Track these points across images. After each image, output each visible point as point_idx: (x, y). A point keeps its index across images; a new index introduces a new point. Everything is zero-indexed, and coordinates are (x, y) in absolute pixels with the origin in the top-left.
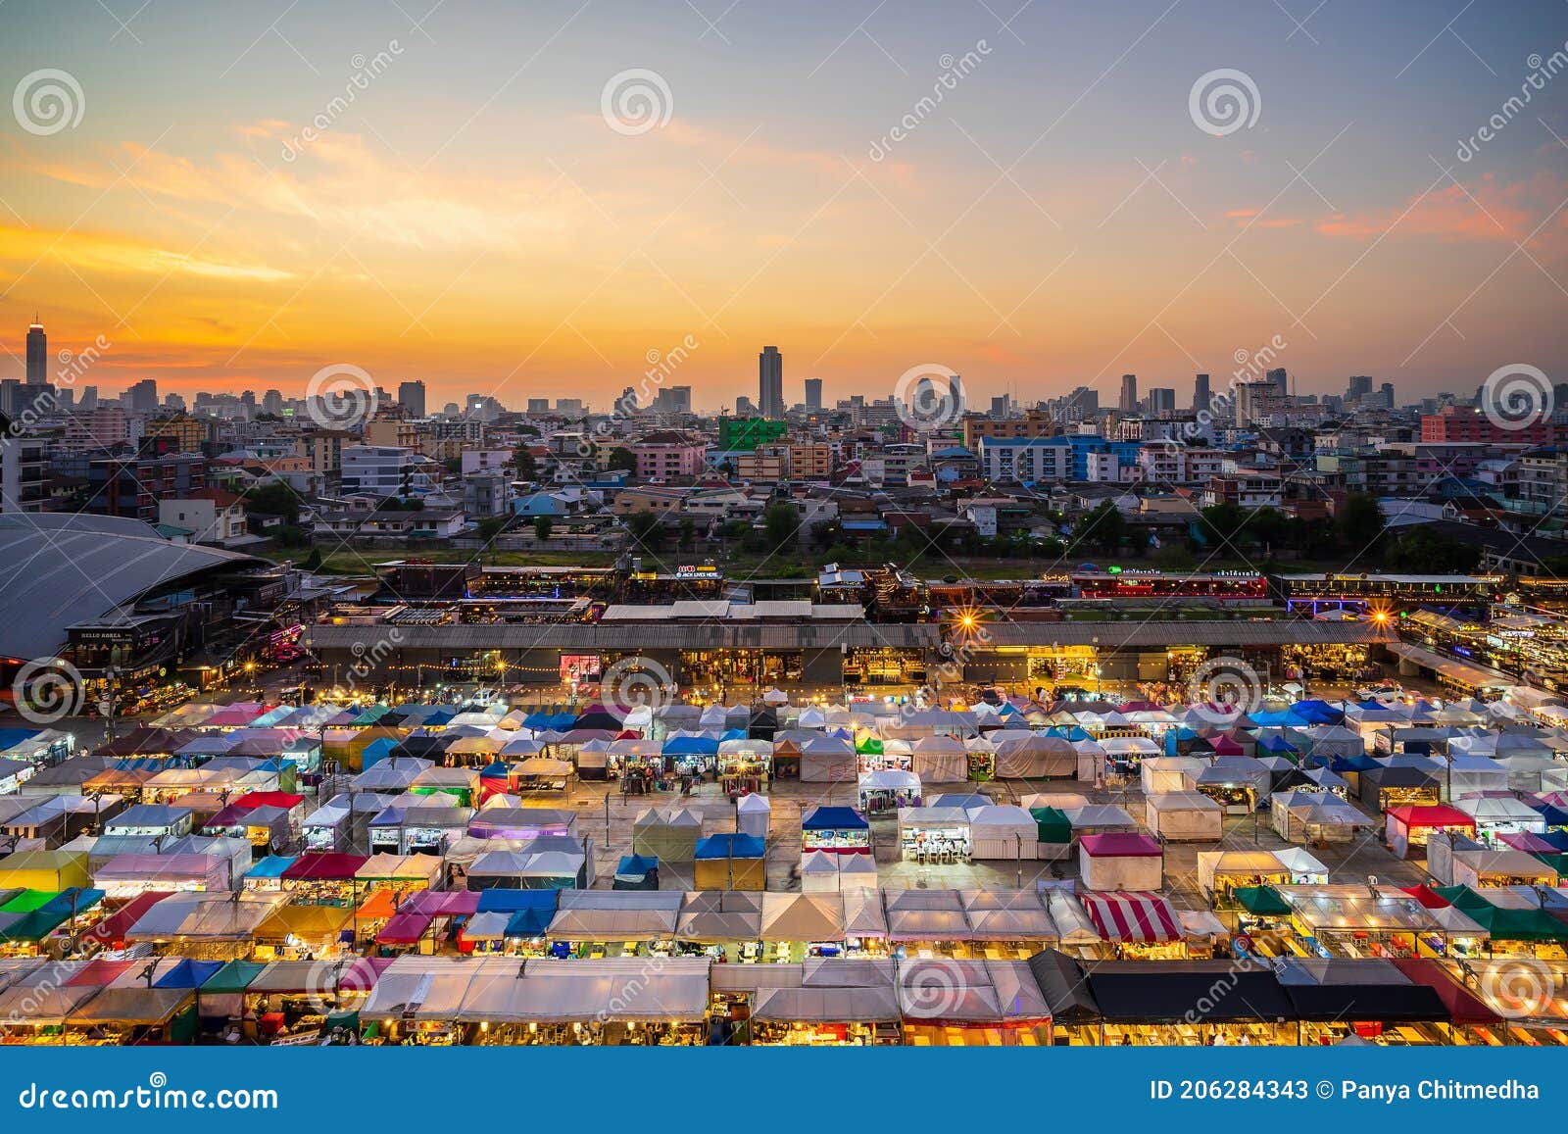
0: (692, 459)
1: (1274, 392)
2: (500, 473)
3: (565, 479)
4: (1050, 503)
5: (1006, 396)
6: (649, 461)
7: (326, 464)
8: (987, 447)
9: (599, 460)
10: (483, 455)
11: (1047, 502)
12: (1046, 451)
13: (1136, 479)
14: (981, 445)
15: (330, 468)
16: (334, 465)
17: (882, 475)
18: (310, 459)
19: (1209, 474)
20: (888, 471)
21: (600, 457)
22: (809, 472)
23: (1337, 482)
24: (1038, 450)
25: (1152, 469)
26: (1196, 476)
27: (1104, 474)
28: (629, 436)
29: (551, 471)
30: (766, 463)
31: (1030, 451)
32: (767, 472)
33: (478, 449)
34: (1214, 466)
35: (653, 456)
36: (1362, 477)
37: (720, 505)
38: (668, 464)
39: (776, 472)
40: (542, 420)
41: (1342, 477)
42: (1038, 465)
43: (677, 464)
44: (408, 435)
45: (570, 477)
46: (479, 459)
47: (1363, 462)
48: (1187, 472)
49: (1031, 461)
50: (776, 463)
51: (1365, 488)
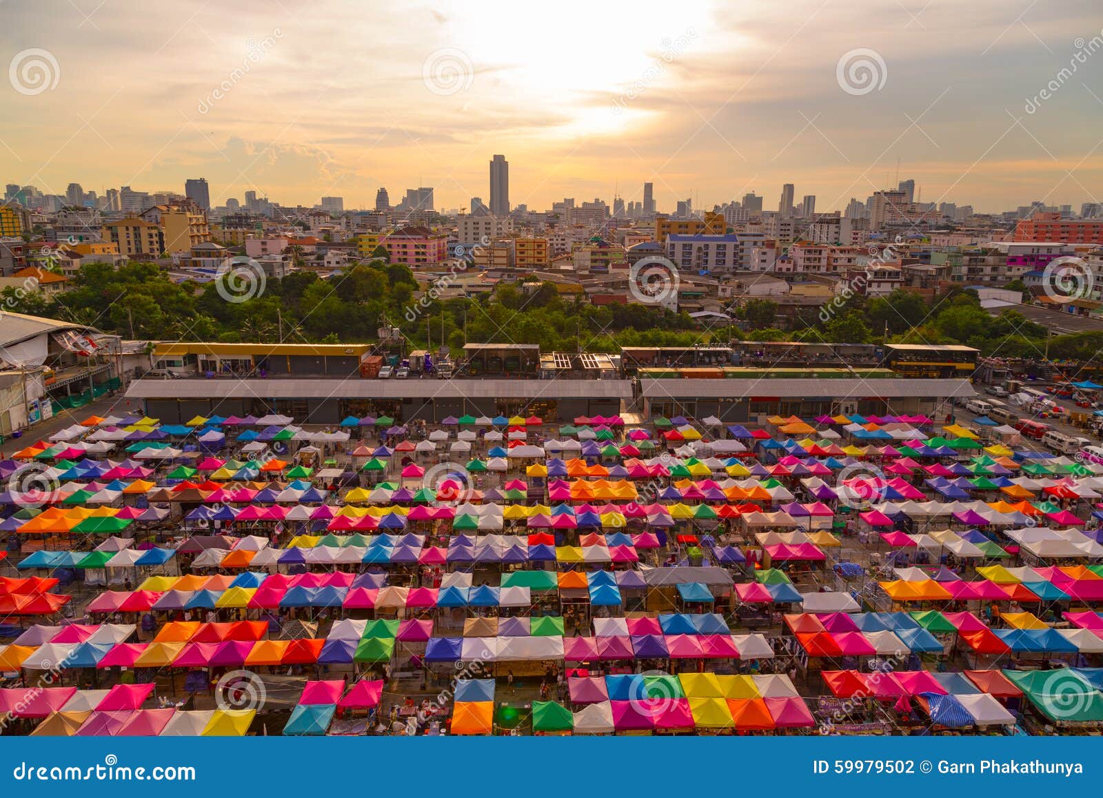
0: (436, 249)
1: (904, 200)
2: (279, 258)
3: (333, 264)
4: (720, 288)
5: (689, 201)
6: (402, 250)
7: (130, 249)
8: (673, 242)
9: (360, 249)
10: (263, 243)
11: (717, 287)
12: (719, 246)
13: (788, 269)
14: (668, 241)
15: (133, 252)
16: (137, 250)
17: (589, 264)
18: (115, 244)
19: (845, 266)
20: (594, 261)
21: (361, 246)
22: (531, 260)
23: (944, 273)
24: (713, 245)
25: (801, 262)
26: (835, 268)
27: (763, 265)
28: (384, 229)
29: (321, 258)
30: (497, 253)
31: (707, 246)
32: (497, 261)
33: (259, 238)
34: (849, 260)
35: (405, 246)
36: (964, 270)
37: (460, 286)
38: (417, 253)
39: (504, 261)
40: (311, 215)
41: (949, 269)
42: (712, 257)
43: (423, 254)
44: (198, 225)
45: (338, 263)
46: (260, 246)
47: (967, 258)
48: (828, 264)
49: (707, 254)
50: (504, 253)
51: (965, 278)
